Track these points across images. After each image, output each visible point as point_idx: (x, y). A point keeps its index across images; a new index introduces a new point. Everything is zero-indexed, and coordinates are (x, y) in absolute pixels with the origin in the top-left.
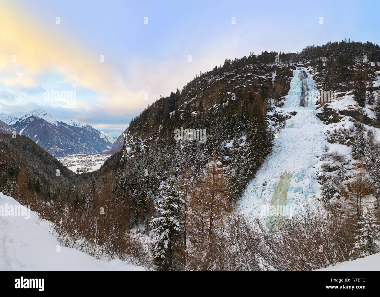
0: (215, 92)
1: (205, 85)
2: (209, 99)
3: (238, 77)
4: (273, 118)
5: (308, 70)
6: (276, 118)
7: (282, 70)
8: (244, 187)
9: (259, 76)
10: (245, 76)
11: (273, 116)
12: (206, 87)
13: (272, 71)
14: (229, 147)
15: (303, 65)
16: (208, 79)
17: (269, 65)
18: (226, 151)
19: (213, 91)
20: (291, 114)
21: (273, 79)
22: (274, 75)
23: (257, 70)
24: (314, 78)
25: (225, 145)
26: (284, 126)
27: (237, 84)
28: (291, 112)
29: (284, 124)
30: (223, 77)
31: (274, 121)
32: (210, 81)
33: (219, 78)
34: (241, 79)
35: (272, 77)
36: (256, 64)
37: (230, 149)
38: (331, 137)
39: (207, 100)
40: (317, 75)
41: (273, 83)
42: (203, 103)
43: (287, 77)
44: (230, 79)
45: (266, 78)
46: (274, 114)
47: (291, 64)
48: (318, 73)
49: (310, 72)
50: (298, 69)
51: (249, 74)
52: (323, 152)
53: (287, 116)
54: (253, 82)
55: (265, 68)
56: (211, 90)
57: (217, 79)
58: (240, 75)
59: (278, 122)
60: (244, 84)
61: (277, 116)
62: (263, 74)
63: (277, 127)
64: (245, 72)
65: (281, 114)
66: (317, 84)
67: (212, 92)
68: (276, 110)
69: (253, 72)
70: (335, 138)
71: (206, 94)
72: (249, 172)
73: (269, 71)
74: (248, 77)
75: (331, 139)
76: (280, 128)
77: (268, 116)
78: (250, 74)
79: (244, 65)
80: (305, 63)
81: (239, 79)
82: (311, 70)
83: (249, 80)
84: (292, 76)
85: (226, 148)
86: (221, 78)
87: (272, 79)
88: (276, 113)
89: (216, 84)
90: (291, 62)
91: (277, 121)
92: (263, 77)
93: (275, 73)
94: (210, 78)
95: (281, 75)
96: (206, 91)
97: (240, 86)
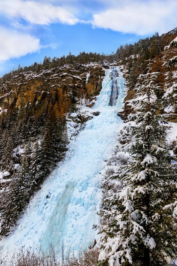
0: (30, 90)
1: (22, 80)
2: (25, 97)
3: (54, 76)
4: (76, 119)
5: (120, 68)
6: (79, 120)
7: (95, 70)
8: (28, 201)
9: (74, 76)
10: (61, 75)
11: (76, 118)
12: (23, 83)
13: (87, 71)
14: (22, 154)
15: (116, 64)
16: (25, 75)
17: (85, 65)
18: (18, 158)
19: (29, 88)
20: (94, 115)
21: (87, 79)
22: (88, 75)
23: (73, 70)
24: (124, 76)
25: (18, 151)
26: (84, 127)
27: (53, 83)
28: (94, 113)
29: (85, 125)
30: (40, 75)
31: (77, 122)
32: (27, 77)
33: (36, 75)
34: (57, 79)
35: (85, 76)
36: (72, 64)
37: (22, 155)
38: (123, 137)
39: (22, 97)
40: (127, 73)
41: (87, 83)
42: (18, 100)
43: (99, 76)
44: (47, 77)
45: (80, 78)
46: (78, 116)
47: (106, 64)
48: (127, 71)
49: (122, 70)
50: (111, 68)
51: (64, 74)
52: (112, 155)
53: (89, 117)
54: (67, 82)
55: (80, 69)
56: (27, 87)
57: (34, 76)
58: (57, 74)
59: (80, 124)
60: (59, 84)
61: (79, 117)
62: (79, 74)
63: (78, 128)
64: (62, 71)
65: (84, 114)
66: (127, 81)
67: (27, 89)
68: (80, 111)
69: (68, 71)
70: (128, 139)
71: (22, 90)
72: (34, 183)
73: (84, 71)
74: (63, 77)
75: (122, 140)
76: (80, 130)
77: (71, 117)
78: (66, 74)
79: (62, 65)
80: (118, 62)
81: (55, 78)
82: (122, 68)
83: (64, 80)
84: (104, 75)
85: (17, 155)
86: (38, 76)
87: (85, 79)
88: (79, 114)
89: (33, 81)
90: (106, 62)
91: (79, 122)
92: (78, 77)
93: (89, 73)
94: (28, 73)
95: (95, 74)
96: (22, 87)
97: (55, 85)
